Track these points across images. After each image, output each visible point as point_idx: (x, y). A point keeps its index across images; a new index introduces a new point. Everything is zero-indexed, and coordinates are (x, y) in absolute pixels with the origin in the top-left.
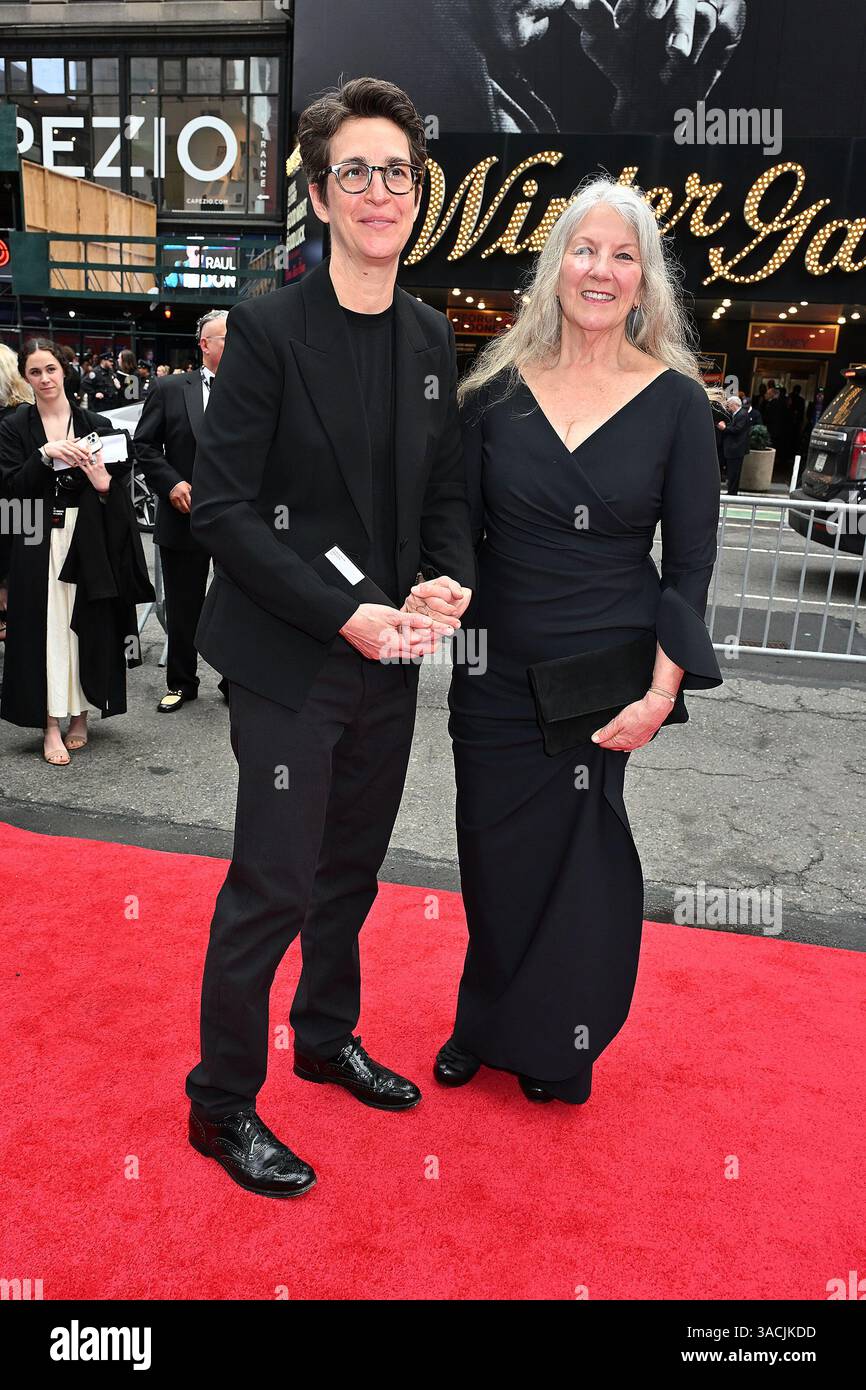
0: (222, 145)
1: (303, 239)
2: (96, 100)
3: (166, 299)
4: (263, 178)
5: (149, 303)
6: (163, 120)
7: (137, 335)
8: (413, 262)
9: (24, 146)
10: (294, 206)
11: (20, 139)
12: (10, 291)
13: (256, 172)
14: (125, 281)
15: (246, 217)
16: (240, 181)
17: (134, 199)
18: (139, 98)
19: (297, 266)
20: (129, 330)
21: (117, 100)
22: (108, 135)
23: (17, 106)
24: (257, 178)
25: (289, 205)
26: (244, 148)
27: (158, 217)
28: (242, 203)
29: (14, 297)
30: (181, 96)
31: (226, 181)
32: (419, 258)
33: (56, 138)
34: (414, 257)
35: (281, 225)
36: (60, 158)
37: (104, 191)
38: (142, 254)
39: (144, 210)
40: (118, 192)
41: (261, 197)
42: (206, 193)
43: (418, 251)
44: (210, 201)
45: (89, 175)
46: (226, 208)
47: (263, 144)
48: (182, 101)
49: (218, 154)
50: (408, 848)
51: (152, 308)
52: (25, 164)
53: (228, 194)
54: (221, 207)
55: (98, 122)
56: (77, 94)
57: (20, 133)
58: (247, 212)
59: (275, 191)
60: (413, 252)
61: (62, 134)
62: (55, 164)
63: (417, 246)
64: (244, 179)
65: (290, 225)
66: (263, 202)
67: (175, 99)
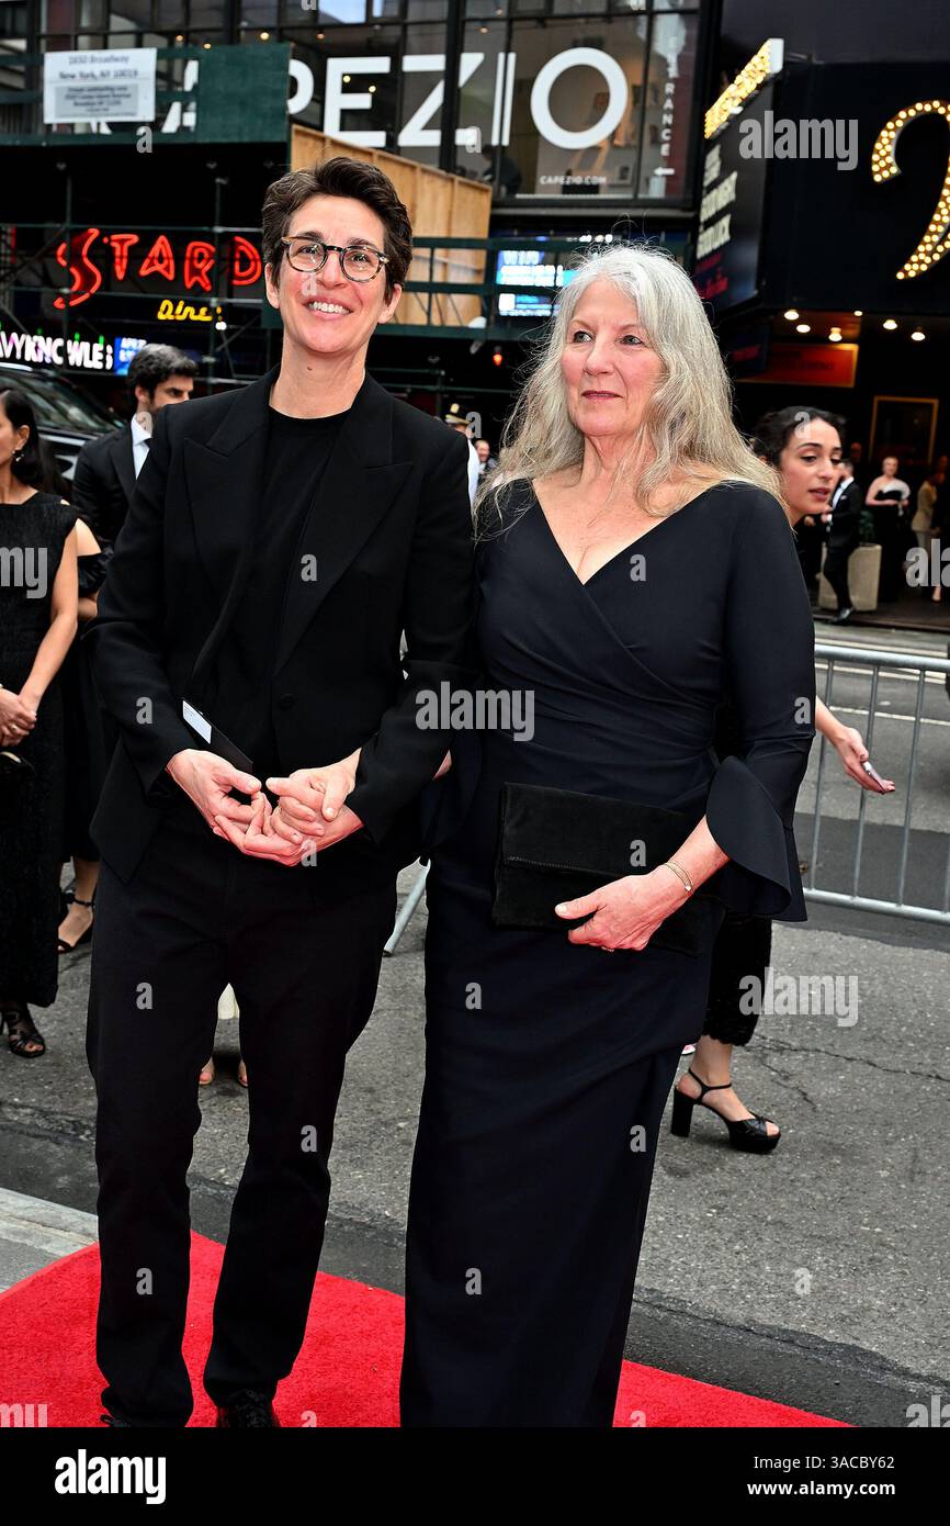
0: (604, 91)
1: (725, 237)
2: (411, 31)
3: (498, 335)
4: (665, 142)
5: (470, 342)
6: (512, 57)
7: (446, 392)
8: (912, 274)
9: (297, 105)
10: (715, 184)
11: (293, 92)
12: (258, 322)
13: (655, 131)
14: (434, 306)
15: (635, 203)
16: (628, 146)
17: (458, 179)
18: (478, 24)
19: (714, 281)
20: (435, 384)
21: (443, 28)
22: (426, 81)
23: (292, 45)
24: (656, 142)
25: (706, 183)
26: (638, 94)
27: (495, 205)
28: (628, 181)
29: (265, 331)
30: (543, 19)
31: (606, 148)
32: (924, 268)
33: (347, 89)
34: (916, 267)
35: (690, 215)
36: (350, 119)
37: (413, 168)
38: (463, 264)
39: (471, 195)
40: (433, 168)
41: (660, 171)
42: (573, 166)
43: (922, 256)
44: (578, 180)
45: (391, 143)
46: (602, 190)
47: (670, 88)
48: (545, 26)
49: (595, 106)
50: (866, 1345)
51: (473, 350)
52: (298, 132)
53: (607, 167)
54: (594, 189)
55: (412, 63)
56: (385, 22)
57: (294, 83)
58: (636, 195)
59: (683, 162)
60: (914, 258)
61: (355, 84)
62: (343, 128)
63: (921, 248)
64: (635, 142)
65: (705, 214)
66: (664, 180)
67: (532, 23)
